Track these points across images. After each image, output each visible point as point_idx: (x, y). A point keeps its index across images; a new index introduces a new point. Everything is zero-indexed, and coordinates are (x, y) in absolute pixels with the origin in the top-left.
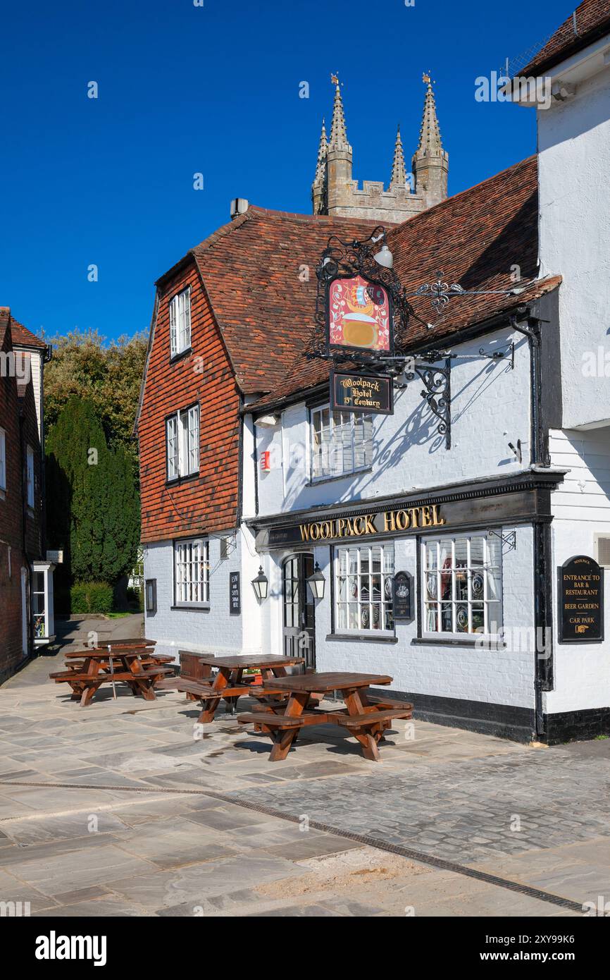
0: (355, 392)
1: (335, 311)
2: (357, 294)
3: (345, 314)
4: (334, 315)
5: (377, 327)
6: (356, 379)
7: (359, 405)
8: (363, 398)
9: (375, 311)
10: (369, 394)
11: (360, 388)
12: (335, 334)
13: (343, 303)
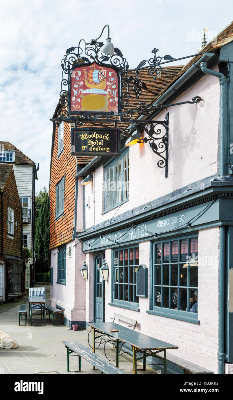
0: (90, 142)
1: (75, 89)
2: (93, 75)
3: (83, 90)
4: (75, 92)
5: (108, 96)
6: (91, 134)
7: (93, 151)
8: (96, 146)
9: (107, 86)
10: (101, 143)
11: (94, 140)
12: (75, 104)
13: (82, 83)
